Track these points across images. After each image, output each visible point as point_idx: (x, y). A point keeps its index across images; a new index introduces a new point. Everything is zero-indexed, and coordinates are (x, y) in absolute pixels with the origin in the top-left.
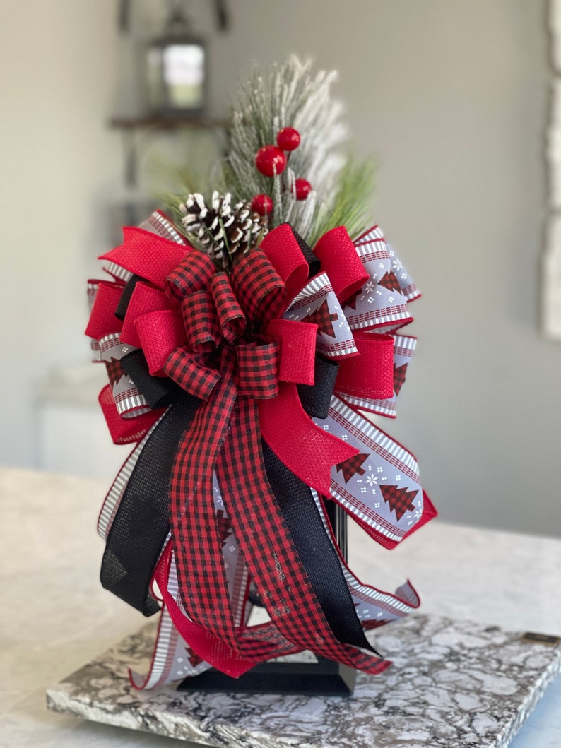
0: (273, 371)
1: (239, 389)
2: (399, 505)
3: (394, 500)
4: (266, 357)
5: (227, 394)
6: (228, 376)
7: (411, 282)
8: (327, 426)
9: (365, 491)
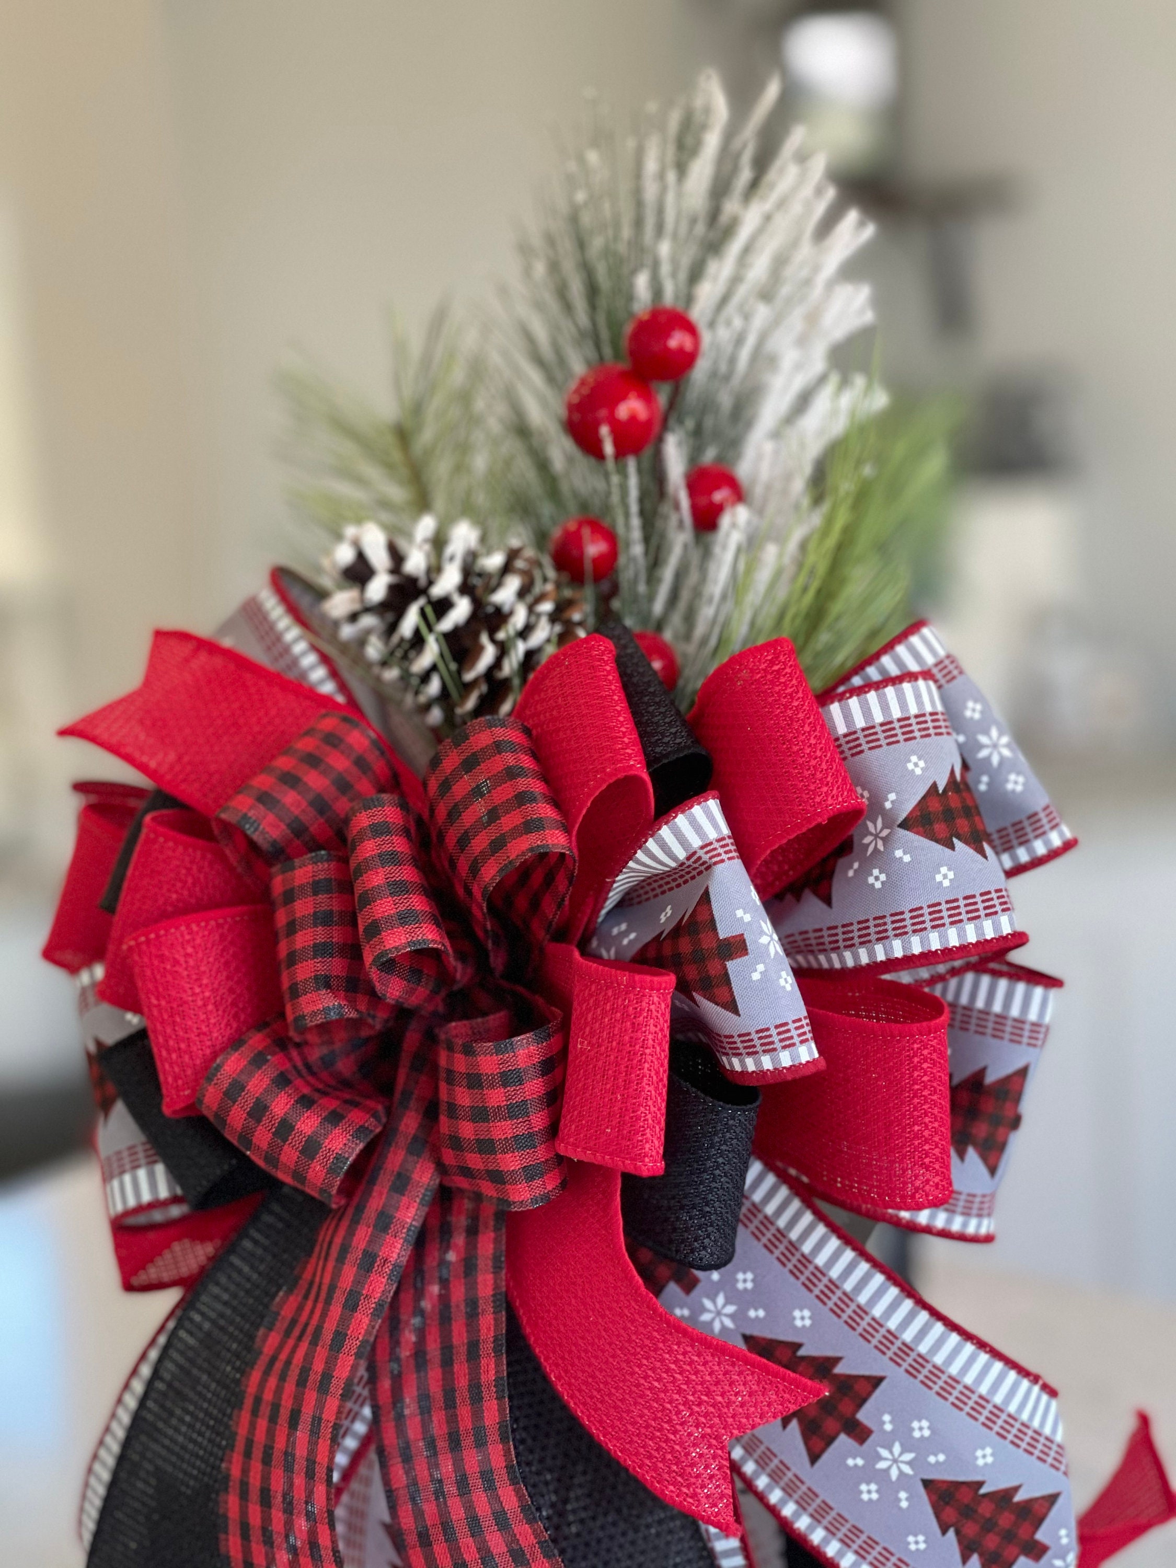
0: (538, 1120)
1: (441, 1168)
2: (992, 1542)
3: (971, 1529)
4: (508, 1078)
5: (402, 1184)
6: (410, 1123)
7: (1040, 800)
8: (749, 1276)
9: (875, 1496)
